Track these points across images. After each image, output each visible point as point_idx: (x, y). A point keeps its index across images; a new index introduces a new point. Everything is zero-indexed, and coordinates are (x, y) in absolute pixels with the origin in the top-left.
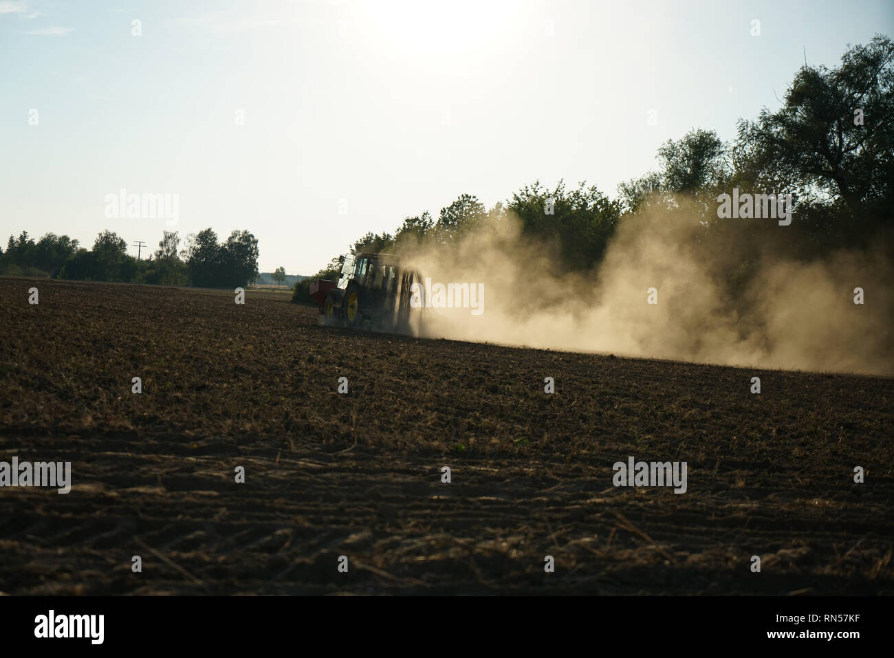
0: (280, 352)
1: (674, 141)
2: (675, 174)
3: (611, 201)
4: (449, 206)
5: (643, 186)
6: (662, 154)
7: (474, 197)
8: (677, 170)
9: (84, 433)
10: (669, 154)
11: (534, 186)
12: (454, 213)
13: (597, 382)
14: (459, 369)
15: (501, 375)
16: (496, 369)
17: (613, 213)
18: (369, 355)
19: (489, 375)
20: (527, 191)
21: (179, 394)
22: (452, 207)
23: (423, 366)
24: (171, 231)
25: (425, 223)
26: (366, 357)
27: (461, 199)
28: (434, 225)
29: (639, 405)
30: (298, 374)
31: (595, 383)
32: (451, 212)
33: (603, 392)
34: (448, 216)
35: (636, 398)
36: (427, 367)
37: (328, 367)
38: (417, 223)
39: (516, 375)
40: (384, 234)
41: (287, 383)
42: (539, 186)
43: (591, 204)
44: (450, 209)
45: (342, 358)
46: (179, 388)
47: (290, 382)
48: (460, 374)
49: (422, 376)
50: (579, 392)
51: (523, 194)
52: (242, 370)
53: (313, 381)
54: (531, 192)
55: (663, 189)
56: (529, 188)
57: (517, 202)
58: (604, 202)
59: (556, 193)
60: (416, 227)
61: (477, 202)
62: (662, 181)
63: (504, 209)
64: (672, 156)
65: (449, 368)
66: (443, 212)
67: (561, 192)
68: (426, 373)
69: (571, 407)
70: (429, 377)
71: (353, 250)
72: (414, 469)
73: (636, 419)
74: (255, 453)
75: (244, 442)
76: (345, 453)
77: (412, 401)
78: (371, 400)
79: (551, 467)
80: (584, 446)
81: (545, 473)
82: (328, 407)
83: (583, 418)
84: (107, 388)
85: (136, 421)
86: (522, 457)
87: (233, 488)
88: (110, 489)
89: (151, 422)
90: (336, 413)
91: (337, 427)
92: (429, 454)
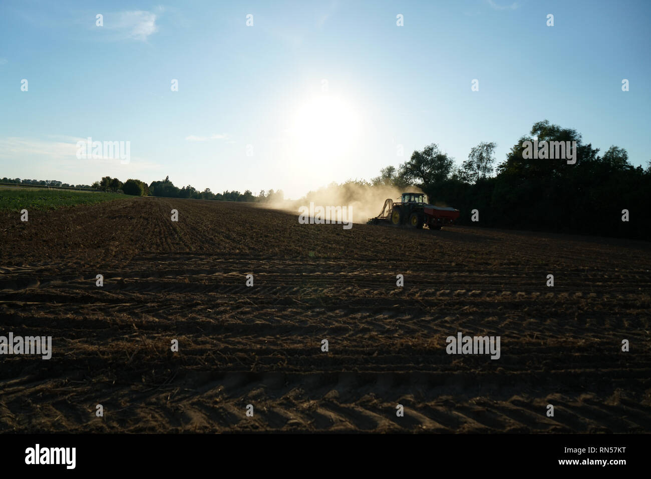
21: (261, 239)
37: (298, 228)
46: (261, 237)
52: (278, 230)
72: (314, 263)
73: (370, 243)
74: (277, 259)
75: (274, 256)
76: (298, 258)
77: (317, 238)
78: (307, 239)
79: (346, 262)
80: (356, 254)
81: (344, 264)
82: (297, 242)
83: (358, 243)
84: (244, 237)
85: (250, 248)
86: (340, 258)
87: (270, 272)
88: (240, 273)
89: (253, 249)
90: (298, 244)
91: (297, 250)
92: (318, 258)
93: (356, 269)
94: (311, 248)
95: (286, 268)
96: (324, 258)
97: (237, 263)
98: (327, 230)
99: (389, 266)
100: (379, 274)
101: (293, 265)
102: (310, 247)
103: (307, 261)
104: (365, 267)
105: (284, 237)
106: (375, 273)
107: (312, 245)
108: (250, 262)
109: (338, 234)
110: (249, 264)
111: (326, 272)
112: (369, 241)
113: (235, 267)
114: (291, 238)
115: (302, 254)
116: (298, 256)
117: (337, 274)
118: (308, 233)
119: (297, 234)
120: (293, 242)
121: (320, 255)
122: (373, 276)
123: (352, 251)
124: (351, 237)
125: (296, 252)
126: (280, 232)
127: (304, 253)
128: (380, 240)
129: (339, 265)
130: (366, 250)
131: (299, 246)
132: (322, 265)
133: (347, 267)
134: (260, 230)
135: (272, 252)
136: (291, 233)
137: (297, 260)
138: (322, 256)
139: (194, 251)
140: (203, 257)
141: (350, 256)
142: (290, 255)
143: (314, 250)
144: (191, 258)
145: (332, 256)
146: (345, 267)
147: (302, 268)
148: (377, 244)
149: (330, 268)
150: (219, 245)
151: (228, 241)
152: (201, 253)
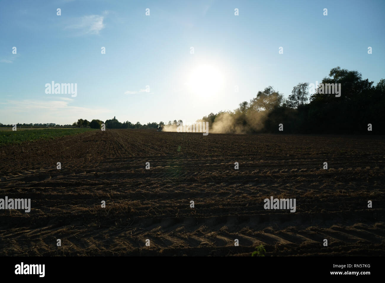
0: (186, 139)
1: (241, 103)
5: (237, 110)
9: (159, 157)
10: (240, 105)
21: (172, 148)
29: (237, 144)
35: (237, 143)
45: (195, 139)
46: (172, 147)
52: (181, 143)
72: (204, 159)
73: (237, 147)
74: (182, 158)
75: (181, 156)
77: (205, 146)
78: (199, 146)
79: (224, 157)
80: (229, 153)
82: (193, 148)
83: (229, 147)
84: (162, 148)
85: (166, 153)
86: (220, 156)
87: (180, 165)
88: (162, 167)
89: (168, 153)
91: (194, 152)
92: (207, 156)
93: (230, 161)
95: (188, 163)
96: (210, 156)
97: (160, 162)
99: (249, 158)
101: (192, 161)
102: (201, 151)
103: (200, 158)
104: (235, 160)
105: (185, 146)
107: (202, 149)
108: (167, 160)
109: (217, 143)
110: (167, 161)
111: (213, 163)
112: (236, 145)
113: (159, 164)
115: (197, 155)
116: (195, 156)
117: (219, 164)
118: (199, 143)
120: (191, 148)
121: (208, 155)
123: (226, 152)
124: (225, 144)
125: (194, 154)
126: (183, 144)
127: (198, 154)
128: (242, 144)
129: (219, 159)
130: (235, 151)
131: (195, 151)
132: (210, 160)
134: (171, 143)
135: (179, 154)
137: (195, 158)
138: (209, 155)
139: (135, 156)
140: (140, 159)
141: (225, 154)
142: (190, 155)
143: (204, 152)
144: (133, 160)
145: (215, 155)
146: (223, 160)
147: (198, 162)
148: (241, 147)
149: (214, 161)
150: (148, 152)
151: (153, 150)
152: (139, 157)
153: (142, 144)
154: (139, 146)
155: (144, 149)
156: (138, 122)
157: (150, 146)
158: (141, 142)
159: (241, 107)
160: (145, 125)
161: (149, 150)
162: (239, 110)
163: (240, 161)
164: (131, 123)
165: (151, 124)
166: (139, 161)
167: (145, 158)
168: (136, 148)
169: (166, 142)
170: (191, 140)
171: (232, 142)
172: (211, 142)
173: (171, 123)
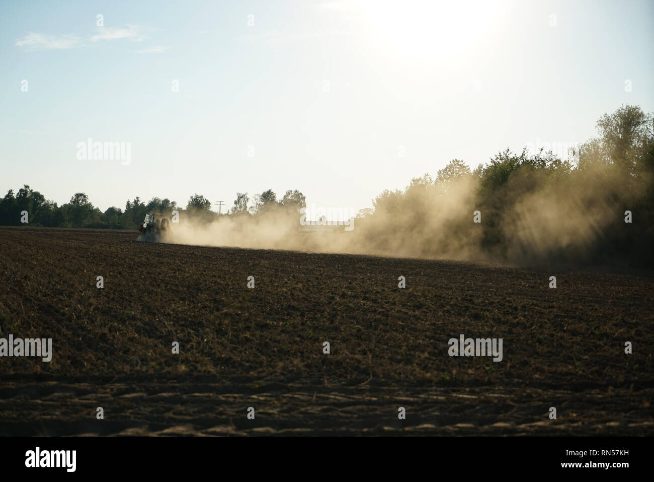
0: (322, 289)
1: (609, 115)
2: (610, 139)
3: (563, 161)
4: (444, 169)
5: (586, 149)
6: (600, 125)
7: (462, 161)
8: (612, 136)
9: (179, 378)
10: (605, 124)
11: (506, 152)
12: (447, 174)
13: (553, 307)
14: (451, 298)
15: (482, 302)
16: (478, 297)
17: (565, 170)
18: (386, 289)
19: (473, 303)
20: (500, 156)
21: (248, 335)
22: (446, 169)
23: (425, 297)
24: (243, 193)
25: (427, 182)
26: (384, 290)
27: (452, 163)
28: (433, 183)
29: (582, 327)
30: (334, 309)
31: (551, 308)
32: (445, 173)
33: (557, 315)
34: (443, 176)
35: (581, 320)
36: (428, 298)
37: (356, 301)
38: (420, 182)
39: (493, 303)
40: (397, 191)
41: (326, 317)
42: (509, 152)
43: (548, 164)
44: (445, 171)
45: (365, 293)
46: (248, 328)
47: (328, 317)
48: (452, 303)
49: (424, 306)
50: (539, 315)
51: (497, 158)
52: (293, 308)
53: (344, 315)
54: (503, 156)
55: (601, 151)
56: (502, 154)
57: (493, 164)
58: (557, 162)
59: (522, 157)
60: (419, 185)
61: (464, 165)
62: (601, 145)
63: (484, 169)
64: (608, 125)
65: (444, 297)
66: (439, 173)
67: (526, 156)
68: (427, 303)
69: (532, 330)
70: (429, 306)
71: (374, 203)
72: (411, 399)
73: (579, 339)
74: (299, 389)
75: (292, 380)
76: (364, 386)
77: (415, 330)
78: (386, 331)
79: (511, 392)
80: (537, 370)
81: (505, 400)
82: (354, 341)
83: (539, 341)
84: (197, 330)
85: (217, 361)
86: (490, 383)
87: (283, 425)
88: (197, 429)
89: (227, 361)
90: (359, 345)
91: (359, 361)
92: (424, 384)
94: (399, 357)
95: (330, 414)
96: (442, 383)
97: (183, 403)
98: (442, 306)
99: (641, 402)
100: (612, 424)
101: (349, 404)
102: (396, 353)
103: (390, 392)
105: (315, 328)
106: (598, 423)
107: (400, 347)
108: (221, 398)
109: (477, 317)
110: (220, 403)
111: (453, 422)
112: (574, 333)
113: (181, 413)
114: (336, 329)
115: (375, 375)
116: (362, 381)
117: (486, 427)
118: (387, 316)
119: (353, 318)
120: (344, 341)
121: (428, 375)
122: (594, 430)
123: (525, 363)
124: (518, 323)
125: (356, 368)
126: (302, 315)
127: (379, 370)
128: (607, 329)
129: (488, 402)
130: (568, 360)
131: (364, 353)
132: (436, 402)
133: (512, 407)
134: (241, 308)
135: (284, 368)
136: (334, 316)
137: (361, 392)
138: (435, 380)
139: (58, 371)
140: (84, 385)
141: (519, 377)
142: (340, 376)
143: (408, 362)
144: (50, 390)
145: (466, 377)
146: (507, 408)
147: (378, 412)
148: (601, 343)
149: (461, 411)
150: (126, 352)
151: (151, 341)
152: (79, 374)
153: (97, 309)
154: (78, 317)
155: (103, 337)
156: (78, 195)
157: (134, 318)
158: (92, 300)
159: (610, 137)
160: (111, 211)
161: (131, 339)
162: (597, 153)
163: (593, 415)
164: (41, 198)
165: (146, 204)
166: (80, 393)
167: (108, 380)
168: (64, 330)
169: (215, 301)
170: (343, 296)
171: (557, 316)
172: (448, 311)
173: (249, 205)
